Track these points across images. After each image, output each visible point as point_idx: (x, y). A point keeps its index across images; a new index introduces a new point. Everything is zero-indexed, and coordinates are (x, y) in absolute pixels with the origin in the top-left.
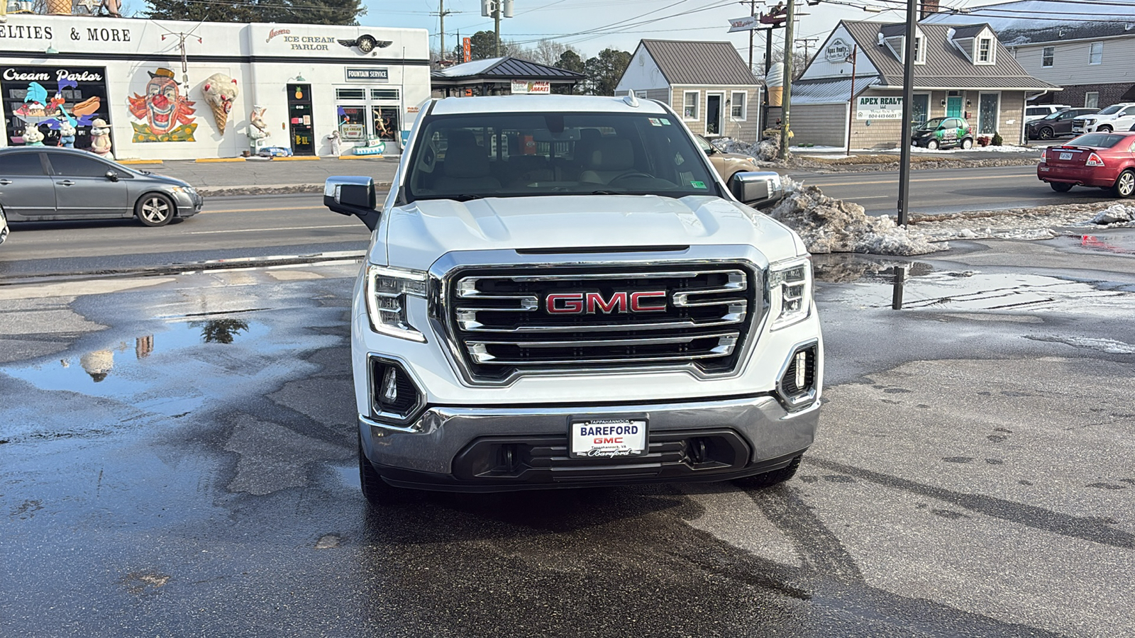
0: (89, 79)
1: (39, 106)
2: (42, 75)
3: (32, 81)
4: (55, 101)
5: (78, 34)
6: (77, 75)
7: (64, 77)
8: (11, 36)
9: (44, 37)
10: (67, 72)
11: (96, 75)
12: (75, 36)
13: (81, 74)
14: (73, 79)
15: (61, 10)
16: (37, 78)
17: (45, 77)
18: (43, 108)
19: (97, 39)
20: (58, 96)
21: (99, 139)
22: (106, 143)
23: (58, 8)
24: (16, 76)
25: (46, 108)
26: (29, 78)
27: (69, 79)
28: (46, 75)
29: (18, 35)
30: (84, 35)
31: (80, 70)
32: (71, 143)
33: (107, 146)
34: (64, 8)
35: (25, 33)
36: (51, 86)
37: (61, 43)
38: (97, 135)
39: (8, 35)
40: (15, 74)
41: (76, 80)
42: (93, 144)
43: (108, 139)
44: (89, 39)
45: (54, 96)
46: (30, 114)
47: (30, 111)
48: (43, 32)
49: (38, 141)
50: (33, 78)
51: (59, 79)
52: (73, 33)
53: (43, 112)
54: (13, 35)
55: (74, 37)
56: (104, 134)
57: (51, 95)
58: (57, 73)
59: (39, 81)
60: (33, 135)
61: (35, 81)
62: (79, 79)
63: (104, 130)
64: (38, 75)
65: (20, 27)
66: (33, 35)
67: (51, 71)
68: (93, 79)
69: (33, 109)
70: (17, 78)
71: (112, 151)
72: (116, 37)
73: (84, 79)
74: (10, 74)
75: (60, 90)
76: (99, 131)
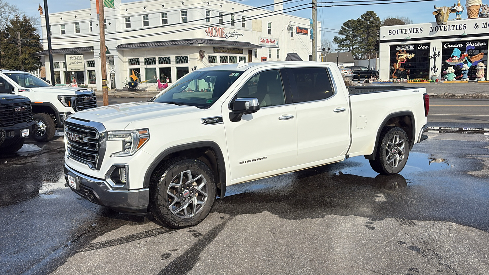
21: (479, 71)
32: (466, 73)
42: (477, 74)
43: (483, 72)
49: (452, 73)
56: (482, 69)
60: (450, 70)
63: (482, 67)
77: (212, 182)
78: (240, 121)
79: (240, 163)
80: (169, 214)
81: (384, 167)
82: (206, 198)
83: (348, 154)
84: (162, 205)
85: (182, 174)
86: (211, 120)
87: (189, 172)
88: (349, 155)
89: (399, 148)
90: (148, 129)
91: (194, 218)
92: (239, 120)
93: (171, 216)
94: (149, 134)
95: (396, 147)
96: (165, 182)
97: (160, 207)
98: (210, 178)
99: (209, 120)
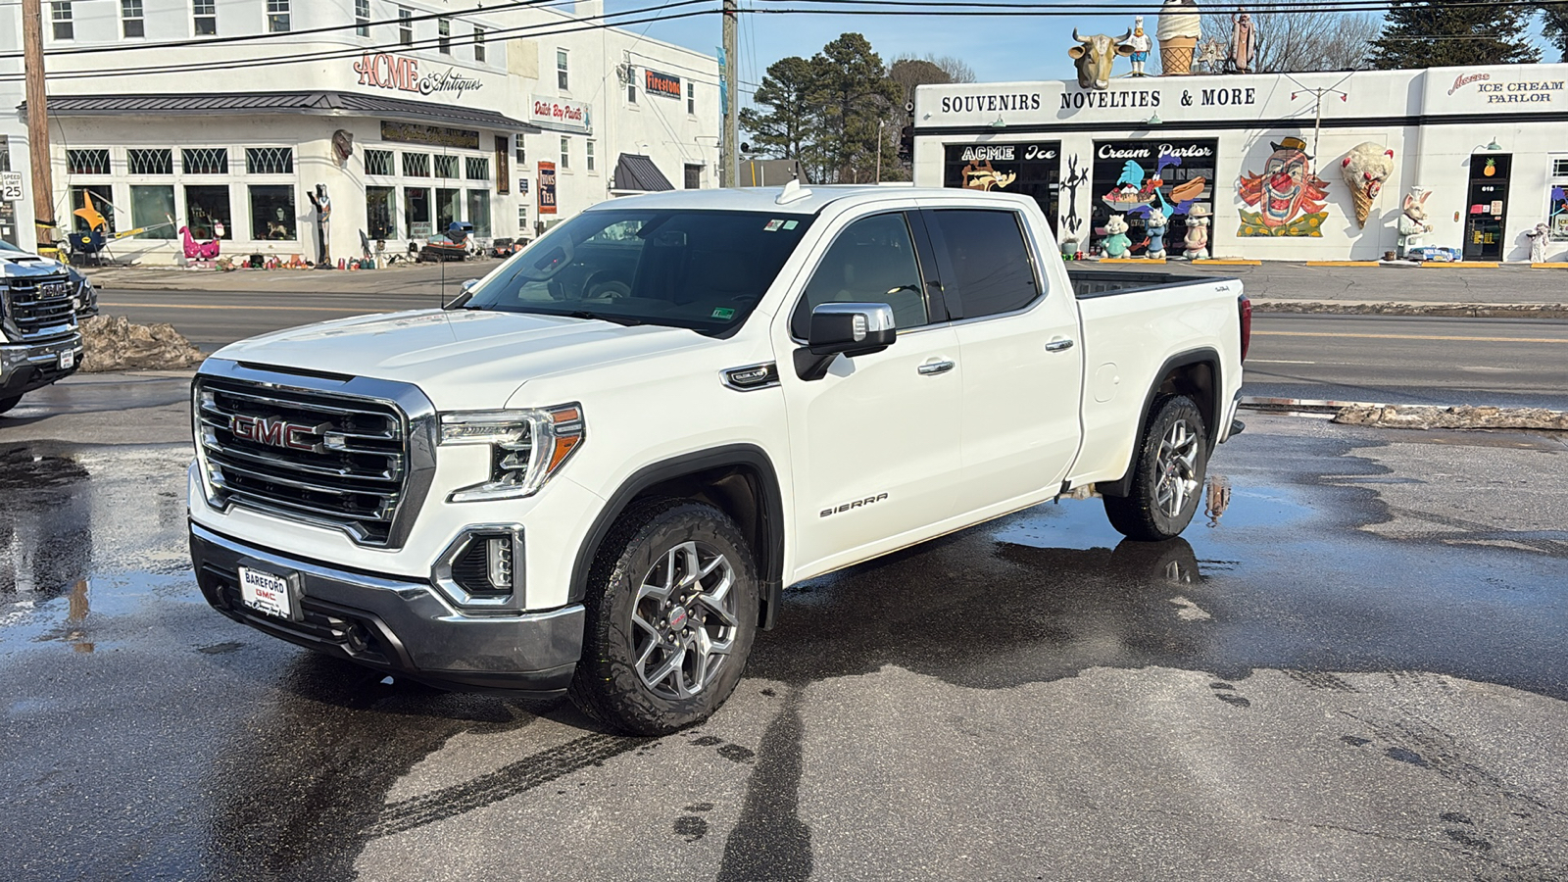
0: (1196, 154)
1: (1133, 190)
2: (1142, 151)
3: (1129, 159)
4: (1151, 183)
5: (1190, 97)
6: (1183, 149)
7: (1166, 153)
8: (1112, 105)
9: (1150, 104)
10: (1171, 147)
11: (1206, 149)
12: (1186, 100)
13: (1187, 149)
14: (1178, 155)
15: (1177, 69)
16: (1135, 155)
17: (1145, 153)
18: (1136, 192)
19: (1212, 103)
20: (1156, 177)
21: (1194, 231)
22: (1202, 236)
23: (1173, 67)
24: (1113, 154)
25: (1140, 192)
26: (1126, 156)
27: (1172, 155)
28: (1147, 151)
29: (1121, 103)
30: (1197, 98)
31: (1186, 143)
32: (1158, 236)
33: (1202, 240)
34: (1181, 67)
35: (1129, 101)
36: (1149, 165)
37: (1169, 110)
38: (1193, 227)
39: (1110, 103)
40: (1112, 151)
41: (1181, 156)
42: (1186, 238)
43: (1205, 232)
44: (1203, 104)
45: (1151, 177)
46: (1121, 199)
47: (1122, 195)
48: (1149, 99)
49: (1120, 233)
50: (1130, 156)
51: (1160, 156)
52: (1185, 97)
53: (1136, 197)
54: (1115, 104)
55: (1185, 102)
56: (1201, 224)
57: (1148, 176)
58: (1160, 148)
59: (1137, 159)
60: (1116, 225)
61: (1133, 158)
62: (1184, 155)
63: (1201, 220)
64: (1137, 152)
65: (1124, 93)
66: (1138, 102)
67: (1153, 146)
68: (1201, 154)
69: (1125, 194)
70: (1113, 156)
71: (1209, 247)
72: (1237, 99)
73: (1190, 154)
74: (1106, 152)
75: (1160, 169)
76: (1195, 221)
77: (750, 580)
78: (822, 378)
79: (823, 514)
80: (637, 687)
81: (1151, 515)
82: (733, 630)
83: (1067, 480)
84: (619, 659)
85: (672, 552)
86: (749, 375)
87: (690, 546)
88: (1070, 482)
89: (1182, 458)
90: (577, 404)
91: (701, 699)
92: (821, 375)
93: (644, 696)
94: (582, 422)
95: (1175, 458)
96: (630, 581)
97: (613, 667)
98: (746, 567)
99: (744, 376)
